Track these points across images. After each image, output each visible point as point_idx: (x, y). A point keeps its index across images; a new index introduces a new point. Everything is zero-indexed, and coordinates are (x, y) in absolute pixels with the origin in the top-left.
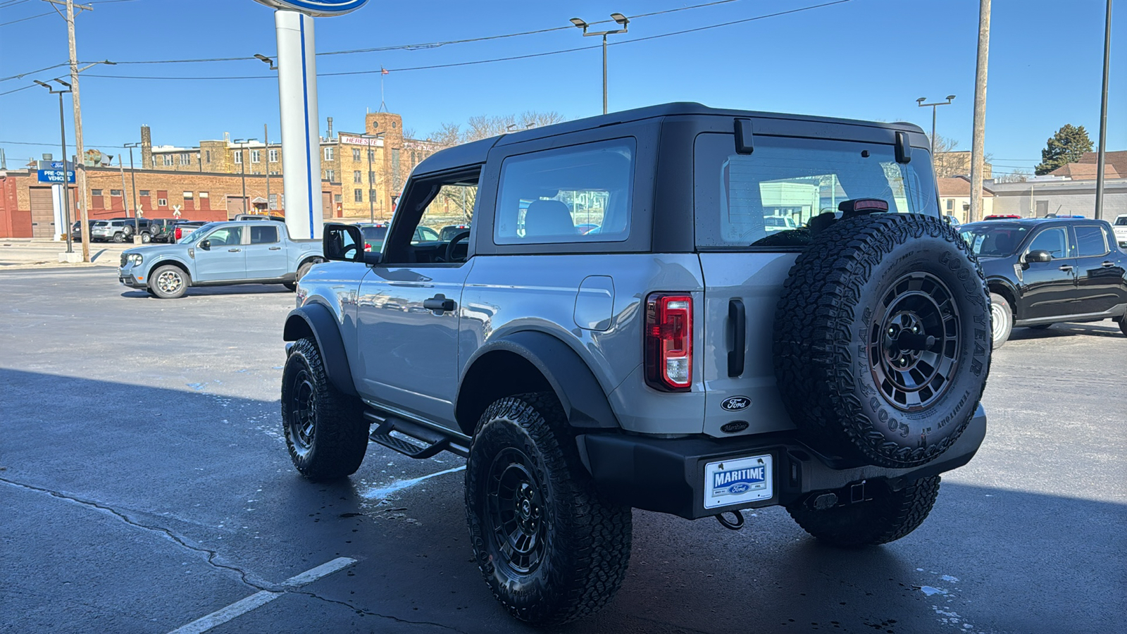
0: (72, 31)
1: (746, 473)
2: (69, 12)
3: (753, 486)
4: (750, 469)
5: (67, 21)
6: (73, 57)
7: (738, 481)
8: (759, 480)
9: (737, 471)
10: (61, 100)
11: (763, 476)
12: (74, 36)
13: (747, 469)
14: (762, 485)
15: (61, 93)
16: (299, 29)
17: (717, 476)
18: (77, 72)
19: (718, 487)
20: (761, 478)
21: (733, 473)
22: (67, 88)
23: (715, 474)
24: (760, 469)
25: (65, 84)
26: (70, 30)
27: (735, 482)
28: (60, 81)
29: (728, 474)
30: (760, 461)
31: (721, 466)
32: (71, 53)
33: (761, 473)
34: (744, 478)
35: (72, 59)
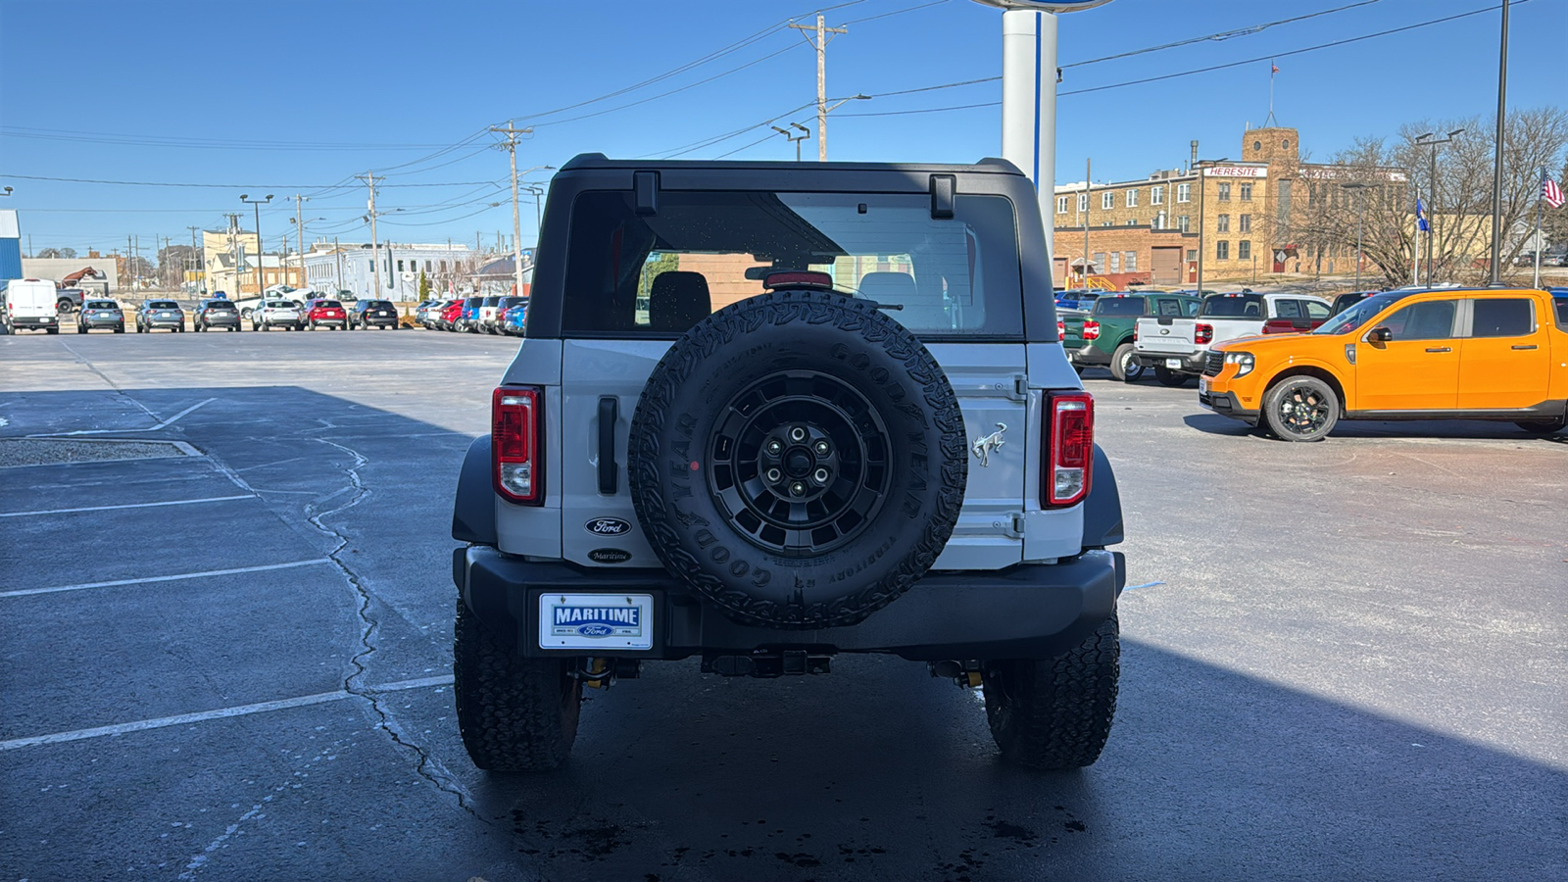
0: (821, 62)
1: (607, 613)
2: (819, 38)
3: (619, 630)
4: (614, 608)
5: (817, 50)
6: (821, 94)
7: (593, 621)
8: (628, 624)
9: (593, 609)
10: (798, 148)
11: (636, 620)
12: (823, 67)
13: (609, 608)
14: (634, 631)
15: (799, 139)
16: (1034, 32)
17: (559, 611)
18: (825, 112)
19: (561, 624)
20: (631, 622)
21: (585, 611)
22: (805, 133)
23: (556, 608)
24: (631, 611)
25: (802, 129)
26: (820, 61)
27: (588, 621)
28: (797, 126)
29: (577, 611)
30: (629, 601)
31: (563, 600)
32: (819, 89)
33: (632, 616)
34: (604, 618)
35: (820, 96)
